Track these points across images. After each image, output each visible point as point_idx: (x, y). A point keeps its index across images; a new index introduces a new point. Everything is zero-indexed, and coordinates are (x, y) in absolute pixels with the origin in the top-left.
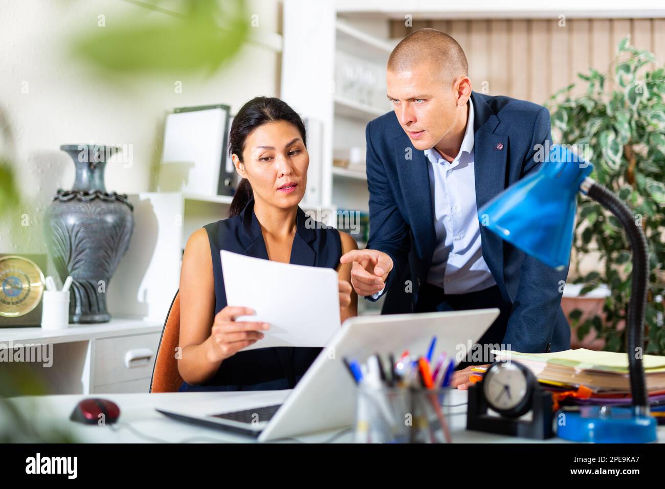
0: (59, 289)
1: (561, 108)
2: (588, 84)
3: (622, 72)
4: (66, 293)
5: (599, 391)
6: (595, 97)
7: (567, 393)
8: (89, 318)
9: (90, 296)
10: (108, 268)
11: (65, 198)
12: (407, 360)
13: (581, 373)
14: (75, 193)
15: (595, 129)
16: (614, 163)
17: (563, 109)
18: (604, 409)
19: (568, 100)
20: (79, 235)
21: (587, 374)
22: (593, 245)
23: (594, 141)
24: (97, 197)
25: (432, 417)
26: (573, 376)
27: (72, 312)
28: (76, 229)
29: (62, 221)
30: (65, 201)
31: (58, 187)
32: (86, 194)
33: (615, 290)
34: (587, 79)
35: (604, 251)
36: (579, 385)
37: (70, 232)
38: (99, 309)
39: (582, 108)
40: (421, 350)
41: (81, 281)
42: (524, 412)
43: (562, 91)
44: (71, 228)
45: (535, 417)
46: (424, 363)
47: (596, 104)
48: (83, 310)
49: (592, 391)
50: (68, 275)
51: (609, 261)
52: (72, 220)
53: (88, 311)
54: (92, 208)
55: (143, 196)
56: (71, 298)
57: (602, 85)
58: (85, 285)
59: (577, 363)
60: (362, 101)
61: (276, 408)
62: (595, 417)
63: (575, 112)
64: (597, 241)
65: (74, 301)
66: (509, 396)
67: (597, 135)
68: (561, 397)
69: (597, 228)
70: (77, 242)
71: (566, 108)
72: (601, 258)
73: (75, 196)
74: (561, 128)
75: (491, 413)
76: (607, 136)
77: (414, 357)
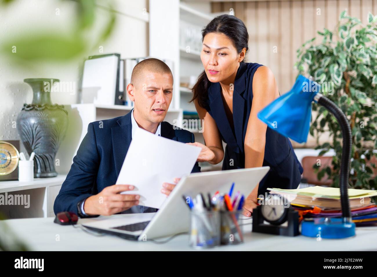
0: (27, 159)
1: (308, 51)
2: (323, 37)
3: (342, 30)
4: (31, 161)
5: (325, 210)
6: (327, 45)
7: (307, 211)
8: (45, 175)
9: (45, 163)
10: (55, 147)
11: (28, 109)
12: (218, 196)
13: (315, 200)
14: (33, 106)
15: (327, 63)
16: (337, 82)
17: (309, 52)
18: (327, 219)
19: (312, 47)
20: (37, 129)
21: (319, 200)
22: (326, 128)
23: (326, 70)
24: (46, 108)
25: (232, 226)
26: (311, 202)
27: (35, 172)
28: (35, 126)
29: (27, 121)
30: (28, 111)
31: (24, 102)
32: (40, 106)
33: (338, 153)
34: (323, 34)
35: (332, 131)
36: (314, 206)
37: (32, 128)
38: (50, 170)
39: (320, 51)
40: (226, 191)
41: (39, 154)
42: (283, 222)
43: (309, 42)
44: (33, 125)
45: (289, 224)
46: (227, 198)
47: (328, 49)
48: (42, 170)
49: (321, 209)
50: (32, 151)
51: (335, 136)
52: (33, 121)
53: (45, 171)
54: (43, 114)
55: (73, 106)
56: (34, 164)
57: (331, 38)
58: (42, 157)
59: (313, 194)
60: (196, 49)
61: (148, 222)
62: (322, 224)
63: (316, 54)
64: (329, 125)
65: (36, 165)
66: (275, 214)
67: (328, 66)
68: (304, 213)
69: (328, 119)
70: (36, 133)
71: (310, 52)
72: (330, 135)
73: (34, 108)
74: (308, 63)
75: (265, 223)
76: (334, 67)
77: (222, 194)
